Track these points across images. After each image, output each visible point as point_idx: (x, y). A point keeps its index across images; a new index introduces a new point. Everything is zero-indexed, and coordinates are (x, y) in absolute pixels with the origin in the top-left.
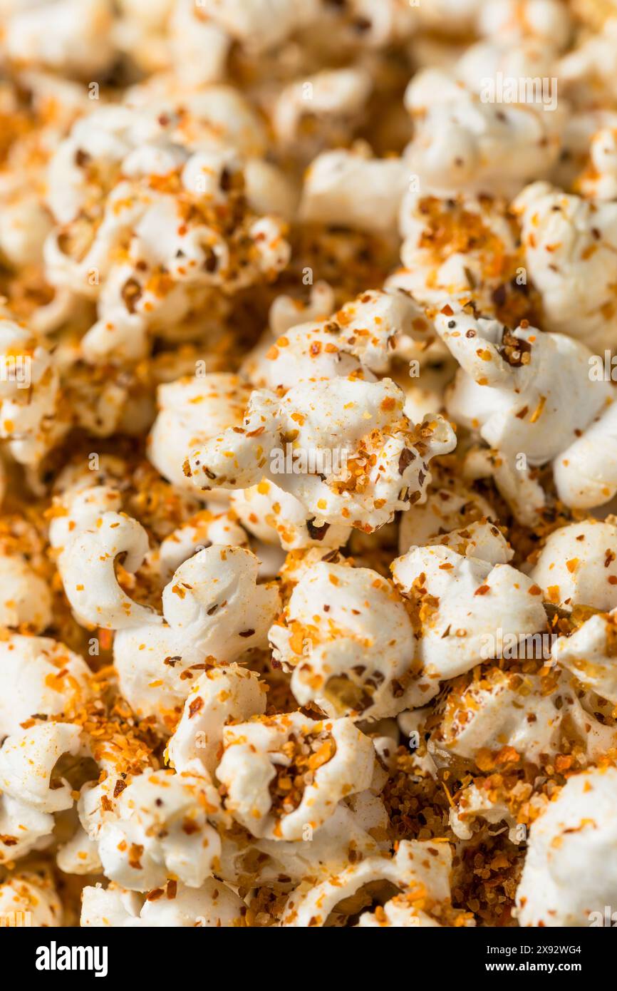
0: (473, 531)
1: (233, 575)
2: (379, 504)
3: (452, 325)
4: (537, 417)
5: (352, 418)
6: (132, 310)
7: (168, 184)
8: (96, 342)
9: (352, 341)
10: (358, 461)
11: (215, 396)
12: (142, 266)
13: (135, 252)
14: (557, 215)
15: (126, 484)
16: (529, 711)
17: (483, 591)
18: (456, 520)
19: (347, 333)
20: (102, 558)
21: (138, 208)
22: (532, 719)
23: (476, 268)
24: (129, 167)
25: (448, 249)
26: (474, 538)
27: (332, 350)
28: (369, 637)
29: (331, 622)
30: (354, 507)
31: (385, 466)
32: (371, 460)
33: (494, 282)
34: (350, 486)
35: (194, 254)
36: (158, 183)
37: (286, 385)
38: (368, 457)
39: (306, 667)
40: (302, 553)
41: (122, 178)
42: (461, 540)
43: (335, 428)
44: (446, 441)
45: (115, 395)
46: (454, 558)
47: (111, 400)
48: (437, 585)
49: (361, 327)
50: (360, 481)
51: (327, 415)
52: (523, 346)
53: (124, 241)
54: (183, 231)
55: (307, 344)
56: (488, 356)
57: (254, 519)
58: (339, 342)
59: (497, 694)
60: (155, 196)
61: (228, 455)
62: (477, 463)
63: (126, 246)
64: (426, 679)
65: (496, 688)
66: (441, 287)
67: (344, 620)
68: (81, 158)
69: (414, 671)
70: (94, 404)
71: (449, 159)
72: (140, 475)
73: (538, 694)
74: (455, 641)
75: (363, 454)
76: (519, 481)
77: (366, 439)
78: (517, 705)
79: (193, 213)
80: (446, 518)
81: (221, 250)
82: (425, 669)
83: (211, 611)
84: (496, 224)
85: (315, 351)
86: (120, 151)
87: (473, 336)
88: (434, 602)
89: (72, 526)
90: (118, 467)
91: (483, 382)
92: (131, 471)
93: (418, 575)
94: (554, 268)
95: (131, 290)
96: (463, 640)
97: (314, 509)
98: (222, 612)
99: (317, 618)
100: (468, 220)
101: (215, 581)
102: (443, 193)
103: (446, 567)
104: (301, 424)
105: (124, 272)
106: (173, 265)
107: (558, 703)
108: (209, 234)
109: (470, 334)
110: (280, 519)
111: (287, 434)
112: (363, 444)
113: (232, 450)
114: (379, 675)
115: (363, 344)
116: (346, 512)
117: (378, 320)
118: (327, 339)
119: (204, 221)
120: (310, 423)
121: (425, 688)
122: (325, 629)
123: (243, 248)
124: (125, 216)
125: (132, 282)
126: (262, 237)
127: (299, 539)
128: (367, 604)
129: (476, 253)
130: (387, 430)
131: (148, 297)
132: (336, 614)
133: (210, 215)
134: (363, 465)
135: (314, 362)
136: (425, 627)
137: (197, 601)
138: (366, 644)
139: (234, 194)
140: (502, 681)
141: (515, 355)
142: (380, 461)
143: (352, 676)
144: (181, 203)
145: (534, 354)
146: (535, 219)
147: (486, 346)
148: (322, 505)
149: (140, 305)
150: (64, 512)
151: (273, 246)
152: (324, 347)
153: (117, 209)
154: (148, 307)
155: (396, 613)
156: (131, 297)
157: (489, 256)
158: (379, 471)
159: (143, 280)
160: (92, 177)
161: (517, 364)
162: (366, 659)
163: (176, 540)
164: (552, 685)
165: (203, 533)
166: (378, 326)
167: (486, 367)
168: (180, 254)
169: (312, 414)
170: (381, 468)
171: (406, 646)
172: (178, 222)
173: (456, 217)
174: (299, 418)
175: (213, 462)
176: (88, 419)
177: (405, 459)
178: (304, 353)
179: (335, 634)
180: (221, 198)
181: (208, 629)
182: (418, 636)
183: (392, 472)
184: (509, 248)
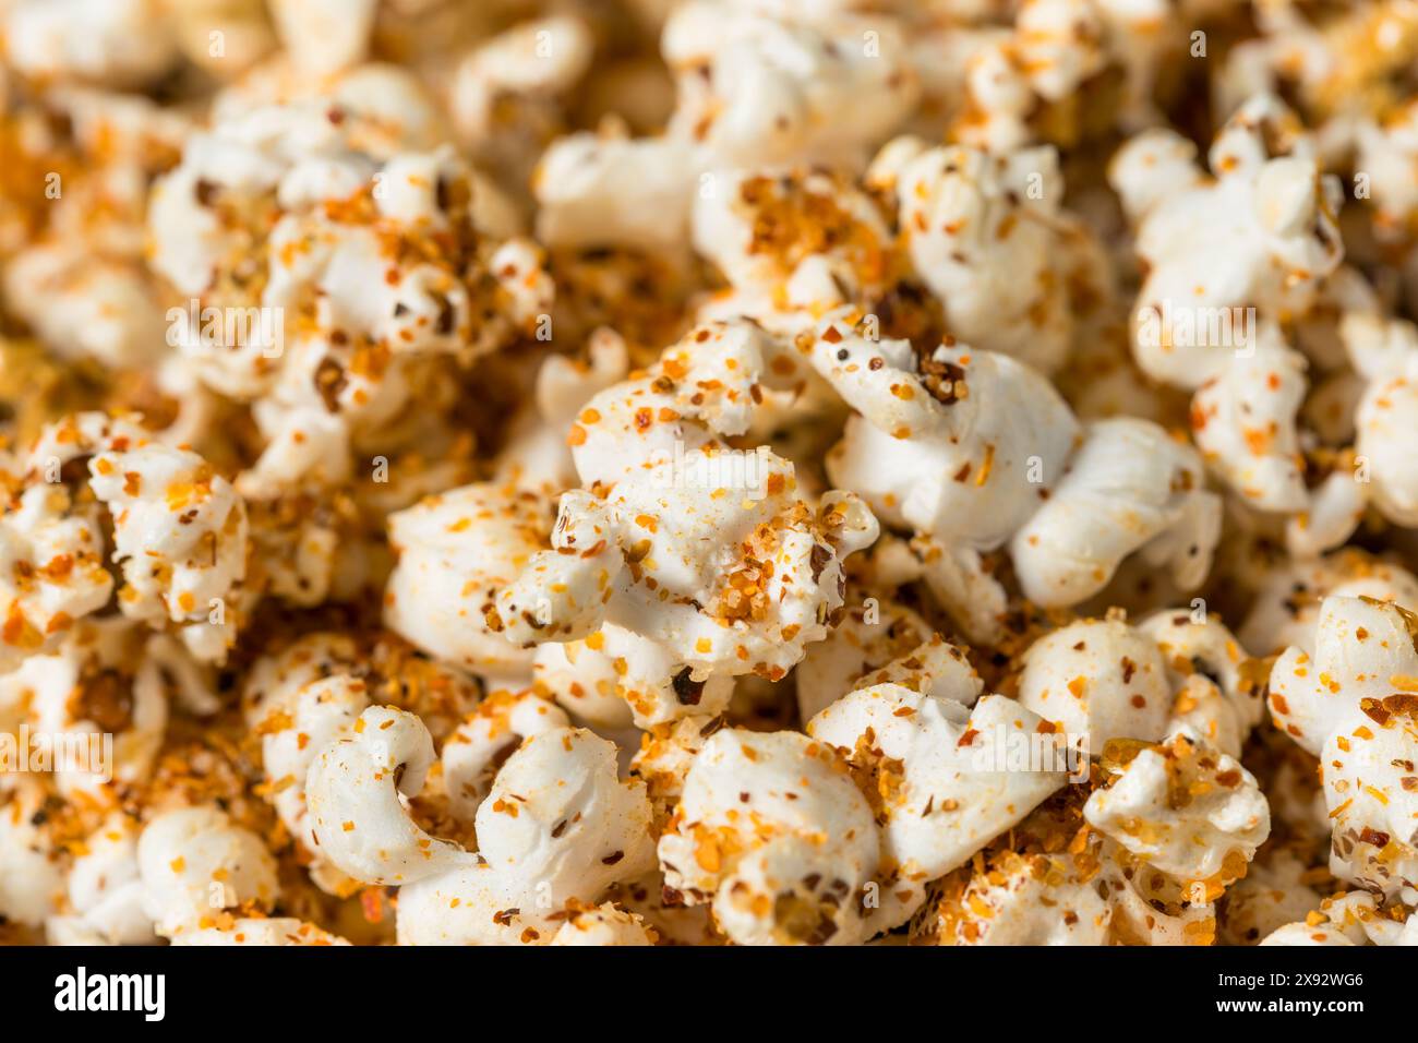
0: (924, 658)
1: (586, 772)
2: (789, 634)
3: (843, 355)
4: (986, 477)
5: (726, 512)
6: (334, 407)
7: (355, 211)
8: (279, 464)
9: (697, 400)
10: (746, 575)
11: (487, 515)
12: (339, 338)
13: (326, 317)
14: (953, 180)
15: (364, 668)
16: (1065, 908)
17: (968, 739)
18: (885, 648)
19: (688, 389)
20: (378, 776)
21: (319, 252)
22: (1071, 919)
23: (846, 272)
24: (290, 193)
25: (795, 251)
26: (927, 667)
27: (670, 416)
28: (814, 829)
29: (755, 816)
30: (754, 643)
31: (791, 575)
32: (766, 570)
33: (873, 290)
34: (742, 613)
35: (421, 306)
36: (340, 212)
37: (606, 480)
38: (760, 566)
39: (739, 887)
40: (669, 728)
41: (279, 213)
42: (909, 673)
43: (704, 529)
44: (864, 528)
45: (319, 541)
46: (912, 699)
47: (315, 548)
48: (895, 741)
49: (708, 377)
50: (757, 602)
51: (688, 512)
52: (952, 373)
53: (305, 305)
54: (393, 278)
55: (629, 414)
56: (908, 393)
57: (577, 691)
58: (680, 403)
59: (1016, 889)
60: (339, 230)
61: (558, 589)
62: (897, 560)
63: (309, 311)
64: (905, 884)
65: (1014, 880)
66: (799, 308)
67: (774, 810)
68: (205, 192)
69: (886, 874)
70: (291, 557)
71: (766, 120)
72: (381, 652)
73: (1074, 881)
74: (944, 819)
75: (751, 563)
76: (967, 577)
77: (753, 539)
78: (1047, 902)
79: (405, 249)
80: (868, 648)
81: (457, 298)
82: (902, 867)
83: (558, 831)
84: (858, 207)
85: (643, 421)
86: (268, 174)
87: (881, 366)
88: (897, 767)
89: (303, 741)
90: (346, 647)
91: (903, 433)
92: (367, 650)
93: (864, 732)
94: (959, 258)
95: (329, 376)
96: (955, 816)
97: (690, 655)
98: (574, 831)
99: (733, 814)
100: (817, 206)
101: (561, 783)
102: (773, 171)
103: (904, 712)
104: (653, 530)
105: (315, 350)
106: (389, 329)
107: (1103, 891)
108: (438, 275)
109: (874, 365)
110: (628, 682)
111: (633, 547)
112: (748, 549)
113: (563, 581)
114: (840, 885)
115: (716, 402)
116: (743, 652)
117: (731, 364)
118: (657, 403)
119: (423, 258)
120: (666, 527)
121: (905, 896)
122: (747, 830)
123: (485, 290)
124: (302, 267)
125: (328, 364)
126: (510, 271)
127: (663, 707)
128: (805, 782)
129: (839, 252)
130: (777, 522)
131: (357, 383)
132: (761, 803)
133: (431, 248)
134: (756, 578)
135: (645, 439)
136: (889, 806)
137: (535, 818)
138: (814, 840)
139: (456, 213)
140: (1019, 870)
141: (945, 387)
142: (780, 569)
143: (801, 892)
144: (383, 236)
145: (970, 382)
146: (920, 189)
147: (902, 379)
148: (704, 647)
149: (346, 397)
150: (288, 722)
151: (530, 282)
152: (656, 416)
153: (287, 256)
154: (360, 396)
155: (845, 791)
156: (329, 384)
157: (860, 254)
158: (784, 584)
159: (345, 358)
160: (228, 220)
161: (949, 400)
162: (821, 864)
163: (464, 740)
164: (1092, 865)
165: (502, 722)
166: (732, 372)
167: (905, 410)
168: (400, 310)
169: (664, 513)
170: (786, 579)
171: (868, 837)
172: (385, 264)
173: (798, 204)
174: (649, 521)
175: (535, 603)
176: (286, 583)
177: (818, 559)
178: (627, 428)
179: (765, 835)
180: (440, 223)
181: (555, 859)
182: (881, 820)
183: (803, 581)
184: (884, 240)
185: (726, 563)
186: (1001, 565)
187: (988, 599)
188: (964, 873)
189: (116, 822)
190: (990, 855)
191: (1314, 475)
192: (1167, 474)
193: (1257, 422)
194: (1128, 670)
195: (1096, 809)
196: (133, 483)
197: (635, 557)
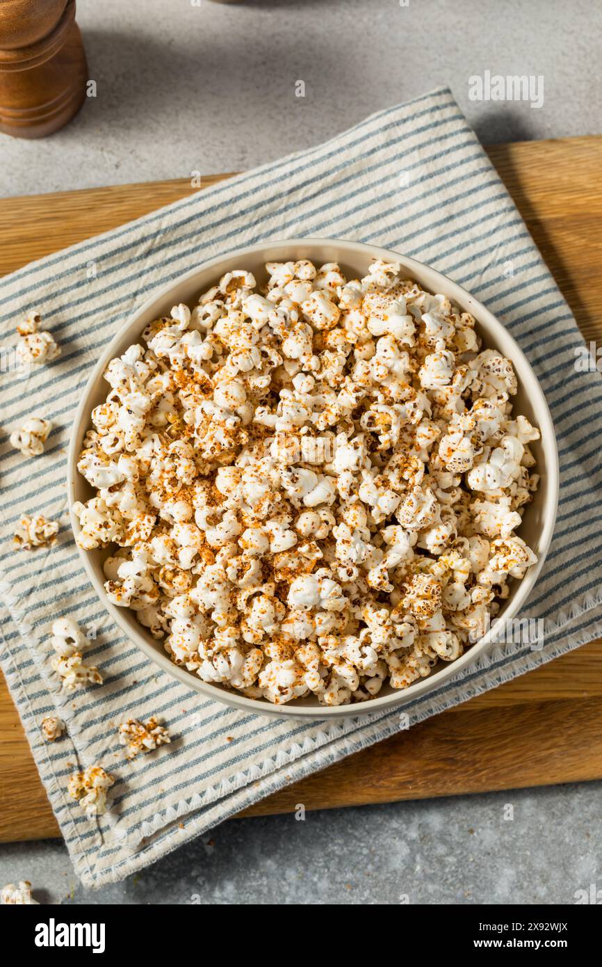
185: (257, 502)
186: (301, 500)
187: (298, 505)
188: (279, 553)
189: (172, 499)
190: (283, 552)
191: (351, 493)
192: (327, 494)
193: (344, 487)
194: (313, 523)
195: (299, 549)
196: (180, 465)
197: (244, 499)
